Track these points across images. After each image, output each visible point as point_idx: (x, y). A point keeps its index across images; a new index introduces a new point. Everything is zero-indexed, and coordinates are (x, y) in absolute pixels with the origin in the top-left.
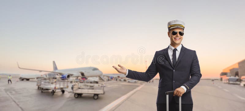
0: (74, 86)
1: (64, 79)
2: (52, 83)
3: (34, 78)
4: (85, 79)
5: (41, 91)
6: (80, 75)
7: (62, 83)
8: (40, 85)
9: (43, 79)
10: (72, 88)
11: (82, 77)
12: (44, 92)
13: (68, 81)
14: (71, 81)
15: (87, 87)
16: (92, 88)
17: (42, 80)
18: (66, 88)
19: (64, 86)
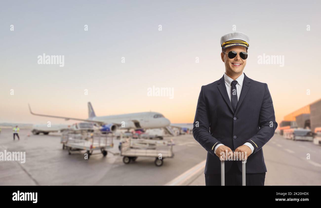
0: (123, 145)
1: (107, 132)
2: (87, 139)
3: (57, 131)
4: (141, 132)
5: (67, 153)
6: (133, 125)
7: (103, 139)
8: (66, 143)
9: (71, 132)
10: (120, 148)
11: (136, 128)
12: (74, 154)
13: (113, 136)
14: (118, 135)
15: (144, 145)
16: (154, 147)
17: (70, 135)
18: (109, 147)
19: (106, 143)
